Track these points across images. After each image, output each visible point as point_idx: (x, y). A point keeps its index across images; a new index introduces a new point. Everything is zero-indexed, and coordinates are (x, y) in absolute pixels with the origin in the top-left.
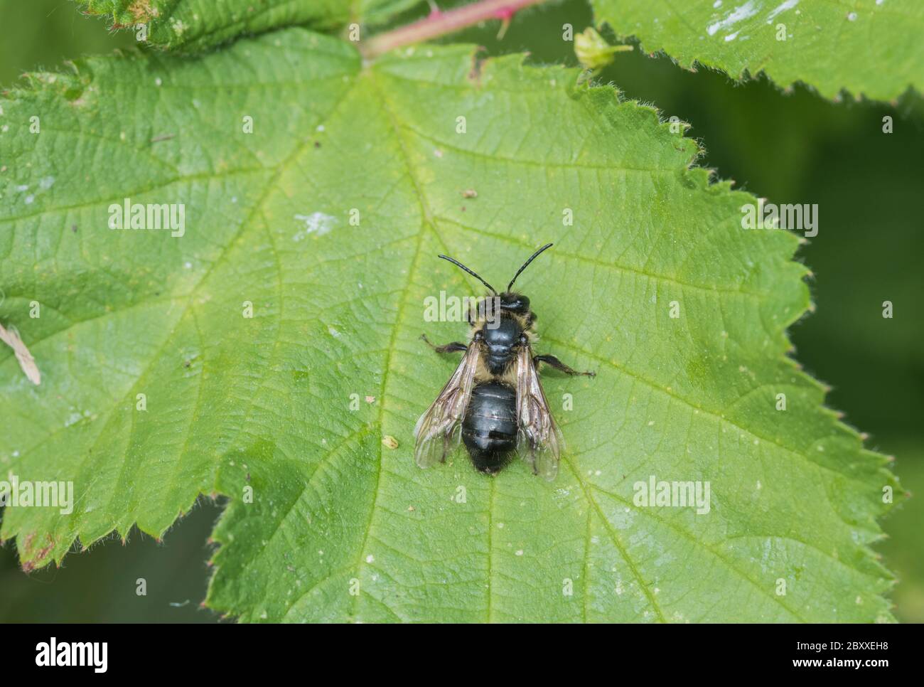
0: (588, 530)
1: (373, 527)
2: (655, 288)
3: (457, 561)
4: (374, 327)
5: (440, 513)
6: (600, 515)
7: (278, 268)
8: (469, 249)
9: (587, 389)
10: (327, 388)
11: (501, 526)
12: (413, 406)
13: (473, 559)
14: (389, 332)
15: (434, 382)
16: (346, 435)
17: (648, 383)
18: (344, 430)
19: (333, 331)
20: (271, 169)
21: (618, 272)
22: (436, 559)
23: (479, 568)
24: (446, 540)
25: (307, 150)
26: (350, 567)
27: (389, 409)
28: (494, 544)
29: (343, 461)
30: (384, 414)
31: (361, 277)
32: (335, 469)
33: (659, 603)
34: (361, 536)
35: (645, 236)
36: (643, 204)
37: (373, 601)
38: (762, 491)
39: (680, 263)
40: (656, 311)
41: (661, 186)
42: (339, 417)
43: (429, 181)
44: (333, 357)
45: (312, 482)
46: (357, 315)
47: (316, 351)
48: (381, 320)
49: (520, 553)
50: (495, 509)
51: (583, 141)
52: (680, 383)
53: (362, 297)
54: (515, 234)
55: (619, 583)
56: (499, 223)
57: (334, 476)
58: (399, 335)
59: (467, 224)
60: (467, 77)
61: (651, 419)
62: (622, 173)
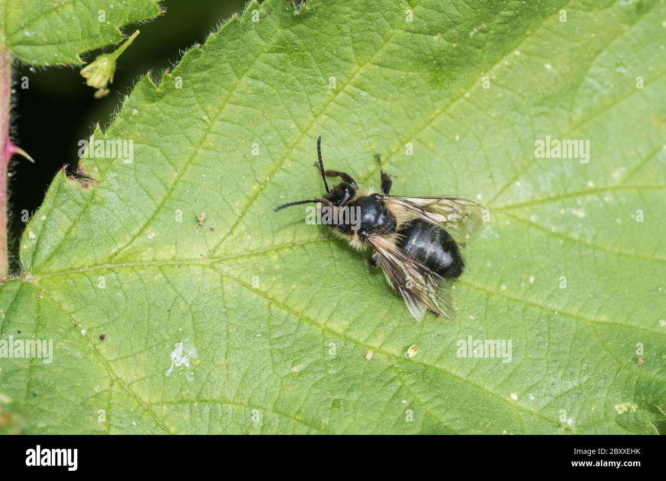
0: (523, 221)
1: (486, 387)
2: (355, 89)
3: (530, 330)
4: (299, 335)
5: (483, 331)
6: (514, 207)
7: (214, 402)
8: (249, 237)
9: (406, 181)
10: (354, 387)
11: (503, 287)
12: (382, 324)
13: (529, 317)
14: (307, 325)
15: (364, 301)
16: (399, 383)
17: (424, 127)
18: (395, 384)
19: (295, 369)
20: (112, 384)
21: (323, 117)
22: (525, 344)
23: (538, 314)
24: (509, 333)
25: (103, 348)
26: (519, 415)
27: (379, 344)
28: (519, 297)
29: (425, 392)
30: (384, 349)
31: (248, 333)
32: (432, 399)
33: (601, 185)
34: (493, 399)
35: (310, 79)
36: (283, 70)
37: (552, 405)
38: (554, 66)
39: (352, 56)
40: (373, 95)
41: (283, 46)
42: (381, 384)
43: (173, 252)
44: (323, 375)
45: (443, 419)
46: (285, 346)
47: (315, 386)
48: (295, 327)
49: (532, 279)
50: (488, 288)
51: (197, 105)
52: (440, 99)
53: (269, 338)
54: (251, 194)
55: (575, 212)
56: (237, 204)
57: (438, 402)
58: (312, 317)
59: (228, 230)
60: (84, 190)
61: (454, 136)
62: (245, 79)
